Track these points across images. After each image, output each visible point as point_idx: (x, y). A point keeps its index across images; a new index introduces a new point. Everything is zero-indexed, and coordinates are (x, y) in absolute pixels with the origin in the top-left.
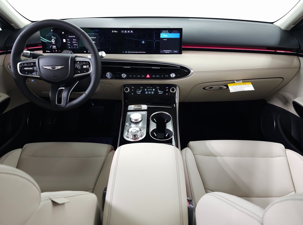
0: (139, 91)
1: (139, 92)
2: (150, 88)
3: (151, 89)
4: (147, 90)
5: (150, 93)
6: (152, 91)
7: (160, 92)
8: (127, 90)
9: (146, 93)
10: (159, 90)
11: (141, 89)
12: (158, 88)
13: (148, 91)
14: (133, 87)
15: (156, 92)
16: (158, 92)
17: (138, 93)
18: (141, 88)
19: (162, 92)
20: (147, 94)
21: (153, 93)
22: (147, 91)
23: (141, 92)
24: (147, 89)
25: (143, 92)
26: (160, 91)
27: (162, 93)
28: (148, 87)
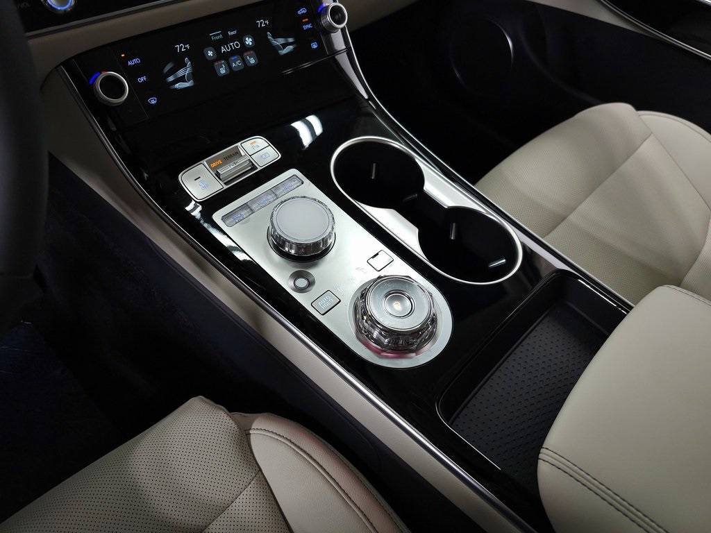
0: (180, 73)
1: (182, 79)
2: (225, 34)
3: (233, 39)
4: (217, 51)
5: (237, 64)
6: (245, 48)
7: (284, 46)
8: (113, 87)
9: (223, 71)
10: (275, 37)
11: (183, 55)
12: (262, 23)
13: (226, 57)
14: (136, 61)
15: (262, 47)
16: (275, 49)
17: (178, 86)
18: (181, 47)
19: (291, 40)
20: (225, 76)
21: (252, 61)
22: (220, 56)
23: (194, 75)
24: (216, 46)
25: (203, 70)
26: (281, 41)
27: (290, 48)
28: (216, 35)
